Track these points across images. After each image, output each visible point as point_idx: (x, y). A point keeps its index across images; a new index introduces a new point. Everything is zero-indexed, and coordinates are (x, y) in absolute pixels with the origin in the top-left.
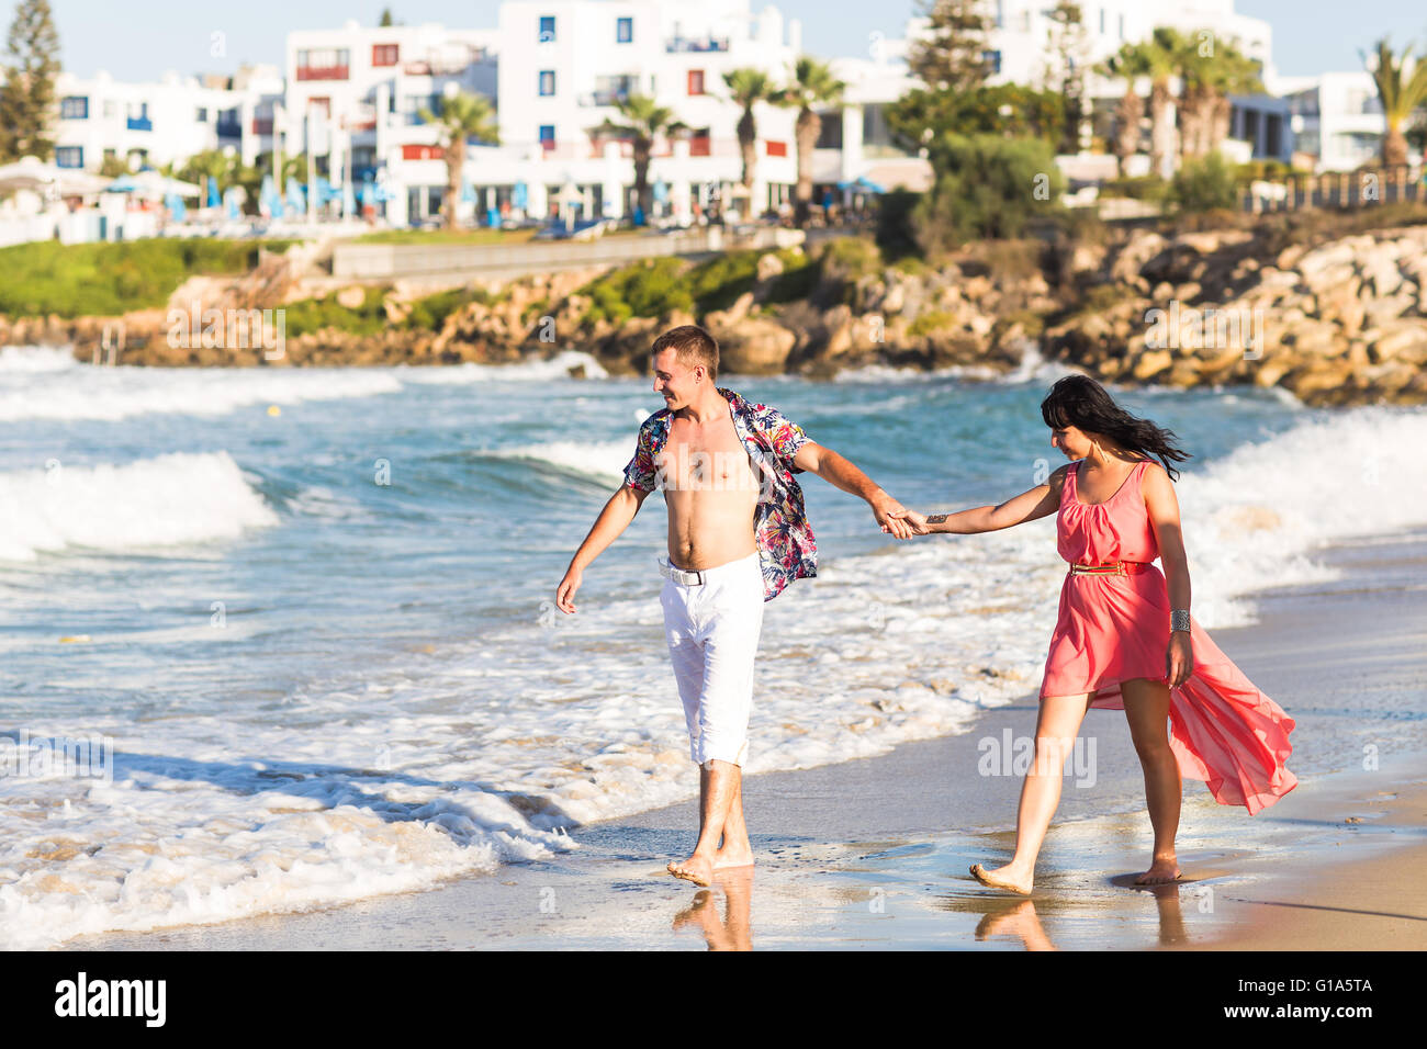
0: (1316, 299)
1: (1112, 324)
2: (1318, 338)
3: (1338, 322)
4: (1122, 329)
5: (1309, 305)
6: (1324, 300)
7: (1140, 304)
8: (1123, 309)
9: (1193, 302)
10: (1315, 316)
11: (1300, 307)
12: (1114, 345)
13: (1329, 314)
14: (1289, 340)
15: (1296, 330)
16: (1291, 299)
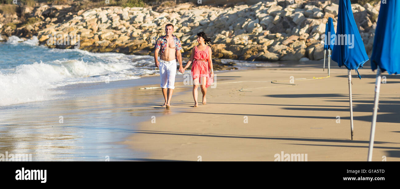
0: (86, 24)
1: (34, 27)
2: (87, 33)
3: (92, 29)
4: (37, 28)
5: (85, 25)
6: (88, 24)
7: (42, 22)
8: (37, 24)
9: (55, 23)
10: (86, 27)
11: (82, 25)
12: (34, 33)
13: (90, 27)
14: (79, 33)
15: (81, 31)
16: (80, 23)
